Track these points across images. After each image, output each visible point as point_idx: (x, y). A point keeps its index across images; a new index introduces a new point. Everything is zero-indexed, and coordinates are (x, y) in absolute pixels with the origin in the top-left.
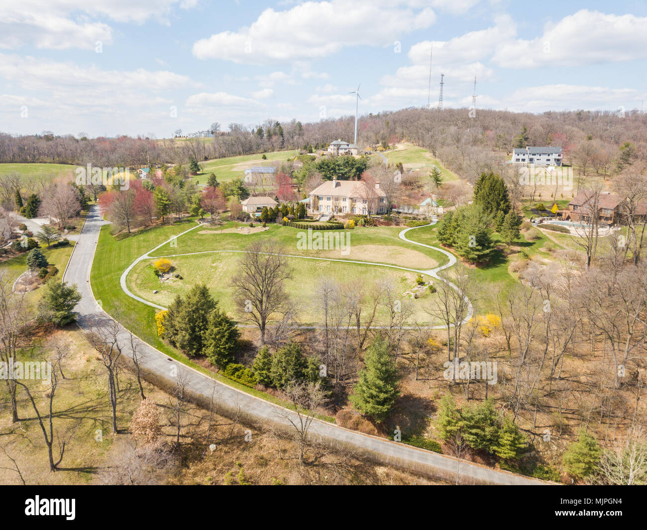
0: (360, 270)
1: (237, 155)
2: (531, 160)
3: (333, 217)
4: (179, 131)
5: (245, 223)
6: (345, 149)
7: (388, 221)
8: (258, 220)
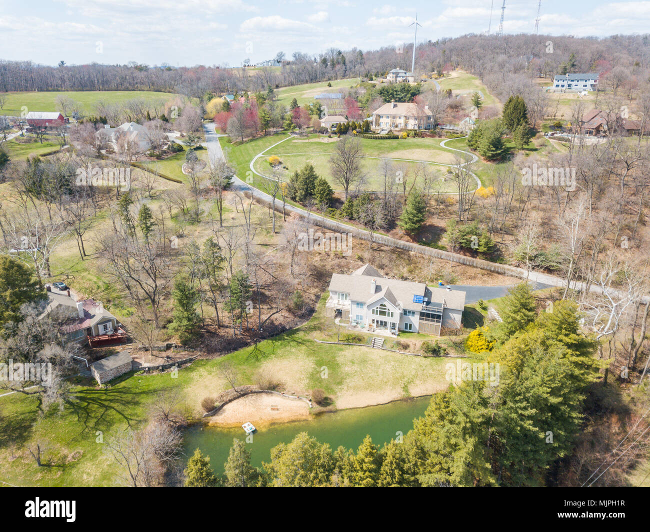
1: (304, 83)
2: (569, 86)
3: (391, 131)
4: (248, 61)
5: (324, 135)
6: (403, 77)
7: (433, 134)
8: (334, 133)
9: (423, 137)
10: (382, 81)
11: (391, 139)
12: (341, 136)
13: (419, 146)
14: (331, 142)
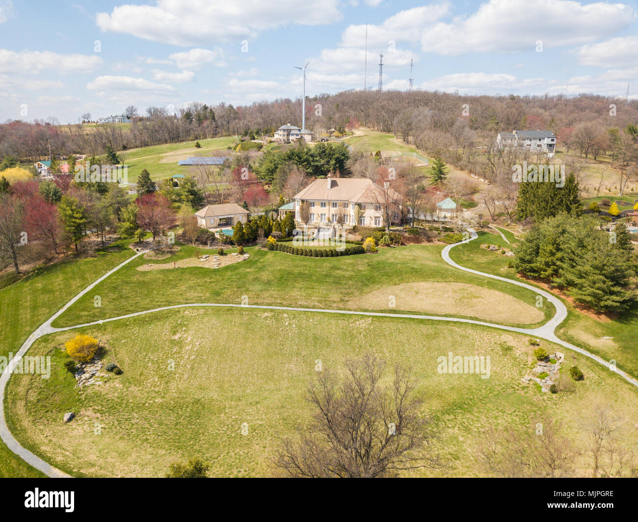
0: (425, 332)
1: (162, 143)
4: (88, 116)
5: (208, 247)
6: (297, 135)
7: (415, 236)
8: (229, 242)
9: (403, 244)
10: (269, 140)
11: (351, 254)
12: (245, 249)
13: (420, 274)
14: (226, 265)
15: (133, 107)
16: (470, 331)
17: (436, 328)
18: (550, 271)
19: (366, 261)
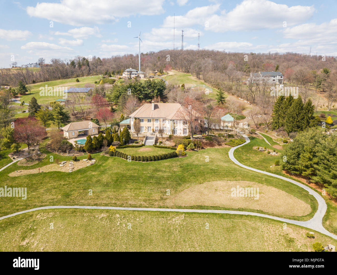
2: (263, 80)
5: (67, 155)
6: (135, 74)
7: (210, 142)
8: (82, 150)
9: (202, 148)
10: (119, 78)
11: (168, 158)
12: (93, 155)
13: (217, 175)
14: (78, 169)
15: (42, 58)
16: (259, 224)
17: (233, 221)
18: (309, 172)
19: (179, 163)
